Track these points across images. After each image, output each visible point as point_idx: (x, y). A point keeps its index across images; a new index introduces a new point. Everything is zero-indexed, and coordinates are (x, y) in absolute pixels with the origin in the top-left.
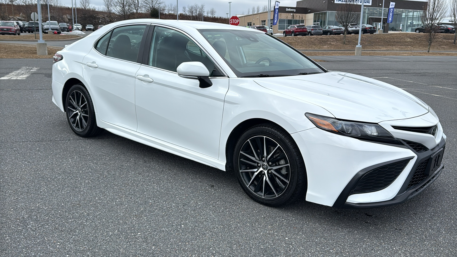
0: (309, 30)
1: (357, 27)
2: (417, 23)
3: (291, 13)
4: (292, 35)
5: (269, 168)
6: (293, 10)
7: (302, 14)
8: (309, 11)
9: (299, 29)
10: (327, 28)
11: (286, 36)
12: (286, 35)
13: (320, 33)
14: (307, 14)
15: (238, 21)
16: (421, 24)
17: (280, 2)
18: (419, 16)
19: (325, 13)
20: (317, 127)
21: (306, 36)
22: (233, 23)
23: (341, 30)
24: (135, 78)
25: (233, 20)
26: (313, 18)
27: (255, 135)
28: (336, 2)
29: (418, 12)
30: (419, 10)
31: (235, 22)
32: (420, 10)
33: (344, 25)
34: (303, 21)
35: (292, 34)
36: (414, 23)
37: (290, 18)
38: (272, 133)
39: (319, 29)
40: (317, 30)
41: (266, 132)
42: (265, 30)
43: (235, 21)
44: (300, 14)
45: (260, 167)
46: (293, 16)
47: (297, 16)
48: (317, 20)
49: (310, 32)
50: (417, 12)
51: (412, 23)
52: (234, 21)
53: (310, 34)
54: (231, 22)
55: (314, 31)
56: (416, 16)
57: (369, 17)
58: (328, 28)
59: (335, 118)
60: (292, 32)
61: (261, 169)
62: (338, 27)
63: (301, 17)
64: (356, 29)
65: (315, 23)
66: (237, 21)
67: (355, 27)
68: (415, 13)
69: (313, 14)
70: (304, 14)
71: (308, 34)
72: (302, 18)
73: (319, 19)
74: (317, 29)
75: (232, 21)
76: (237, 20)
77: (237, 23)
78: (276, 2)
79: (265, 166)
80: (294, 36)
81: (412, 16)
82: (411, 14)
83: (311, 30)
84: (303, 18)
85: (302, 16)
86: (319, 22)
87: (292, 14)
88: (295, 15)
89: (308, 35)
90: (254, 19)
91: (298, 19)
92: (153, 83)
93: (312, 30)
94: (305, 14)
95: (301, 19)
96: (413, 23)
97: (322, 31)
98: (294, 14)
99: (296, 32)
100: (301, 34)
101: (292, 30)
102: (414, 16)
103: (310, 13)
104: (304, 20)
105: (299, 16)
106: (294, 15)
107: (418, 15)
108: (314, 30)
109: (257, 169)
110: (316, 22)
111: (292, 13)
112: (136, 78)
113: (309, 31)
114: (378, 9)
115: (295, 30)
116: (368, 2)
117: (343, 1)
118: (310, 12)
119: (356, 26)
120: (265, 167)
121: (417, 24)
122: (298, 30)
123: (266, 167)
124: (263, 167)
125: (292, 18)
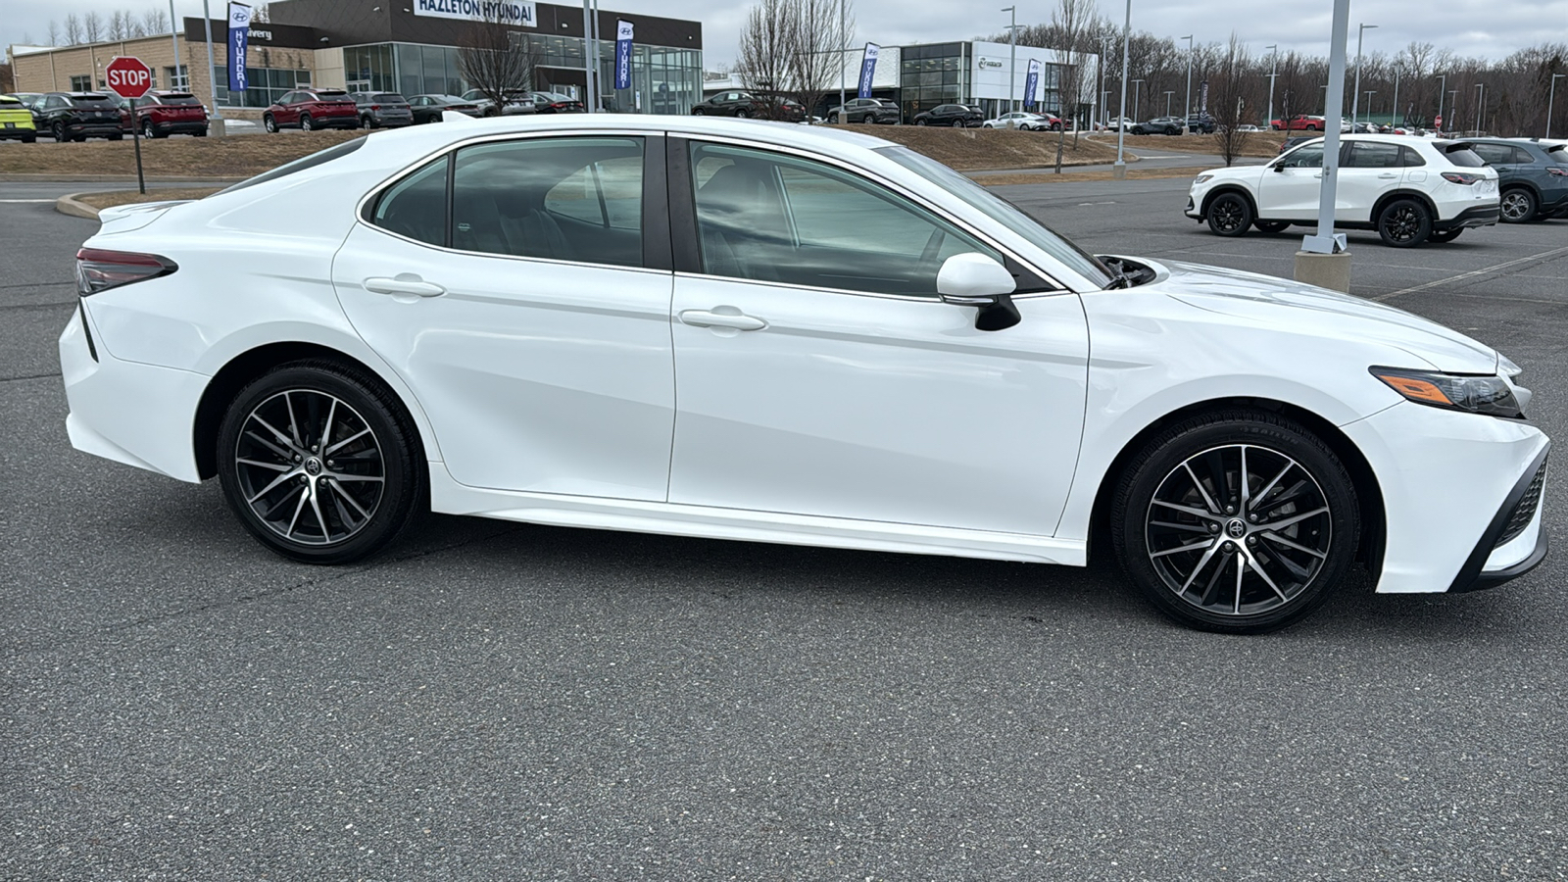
0: (364, 108)
1: (524, 102)
2: (679, 88)
3: (255, 44)
4: (302, 128)
5: (1251, 529)
6: (262, 33)
7: (298, 50)
8: (323, 39)
9: (328, 104)
10: (425, 102)
11: (276, 130)
12: (278, 125)
13: (404, 118)
14: (316, 51)
15: (143, 75)
16: (690, 92)
17: (249, 7)
18: (682, 66)
19: (387, 51)
20: (1407, 399)
21: (355, 128)
22: (124, 83)
23: (476, 110)
24: (670, 319)
25: (123, 72)
26: (342, 65)
27: (1210, 444)
28: (418, 11)
29: (678, 55)
30: (679, 49)
31: (133, 80)
32: (684, 49)
33: (489, 91)
34: (304, 76)
35: (302, 124)
36: (672, 88)
37: (253, 61)
38: (1269, 432)
39: (398, 107)
40: (390, 111)
41: (1249, 432)
42: (198, 107)
43: (133, 75)
44: (290, 51)
45: (1219, 532)
46: (266, 54)
47: (278, 57)
48: (358, 74)
49: (366, 116)
50: (675, 52)
51: (664, 89)
52: (126, 75)
53: (367, 122)
54: (115, 81)
55: (382, 111)
56: (673, 68)
57: (536, 66)
58: (428, 103)
59: (1440, 372)
60: (303, 116)
61: (1224, 537)
62: (460, 99)
63: (295, 59)
64: (523, 107)
65: (353, 83)
66: (141, 78)
67: (520, 102)
68: (670, 56)
69: (341, 49)
70: (305, 51)
71: (360, 123)
72: (301, 65)
73: (364, 69)
74: (391, 107)
75: (120, 76)
76: (140, 72)
77: (141, 83)
78: (232, 5)
79: (1237, 527)
80: (312, 129)
81: (661, 67)
82: (657, 59)
83: (370, 110)
84: (303, 62)
85: (299, 54)
86: (367, 77)
87: (259, 49)
88: (273, 52)
89: (363, 127)
90: (99, 65)
91: (284, 66)
92: (766, 331)
93: (373, 108)
94: (310, 51)
95: (296, 67)
96: (668, 88)
97: (410, 114)
98: (269, 49)
99: (318, 115)
100: (339, 122)
101: (300, 106)
102: (669, 68)
103: (327, 45)
104: (308, 73)
105: (290, 57)
106: (270, 54)
107: (679, 64)
108: (381, 107)
109: (1212, 540)
110: (356, 79)
111: (261, 45)
112: (679, 322)
113: (362, 111)
114: (559, 39)
115: (313, 108)
116: (526, 16)
117: (442, 10)
118: (326, 42)
119: (521, 99)
120: (1237, 531)
121: (679, 92)
122: (324, 109)
123: (1241, 528)
124: (1232, 529)
125: (264, 65)
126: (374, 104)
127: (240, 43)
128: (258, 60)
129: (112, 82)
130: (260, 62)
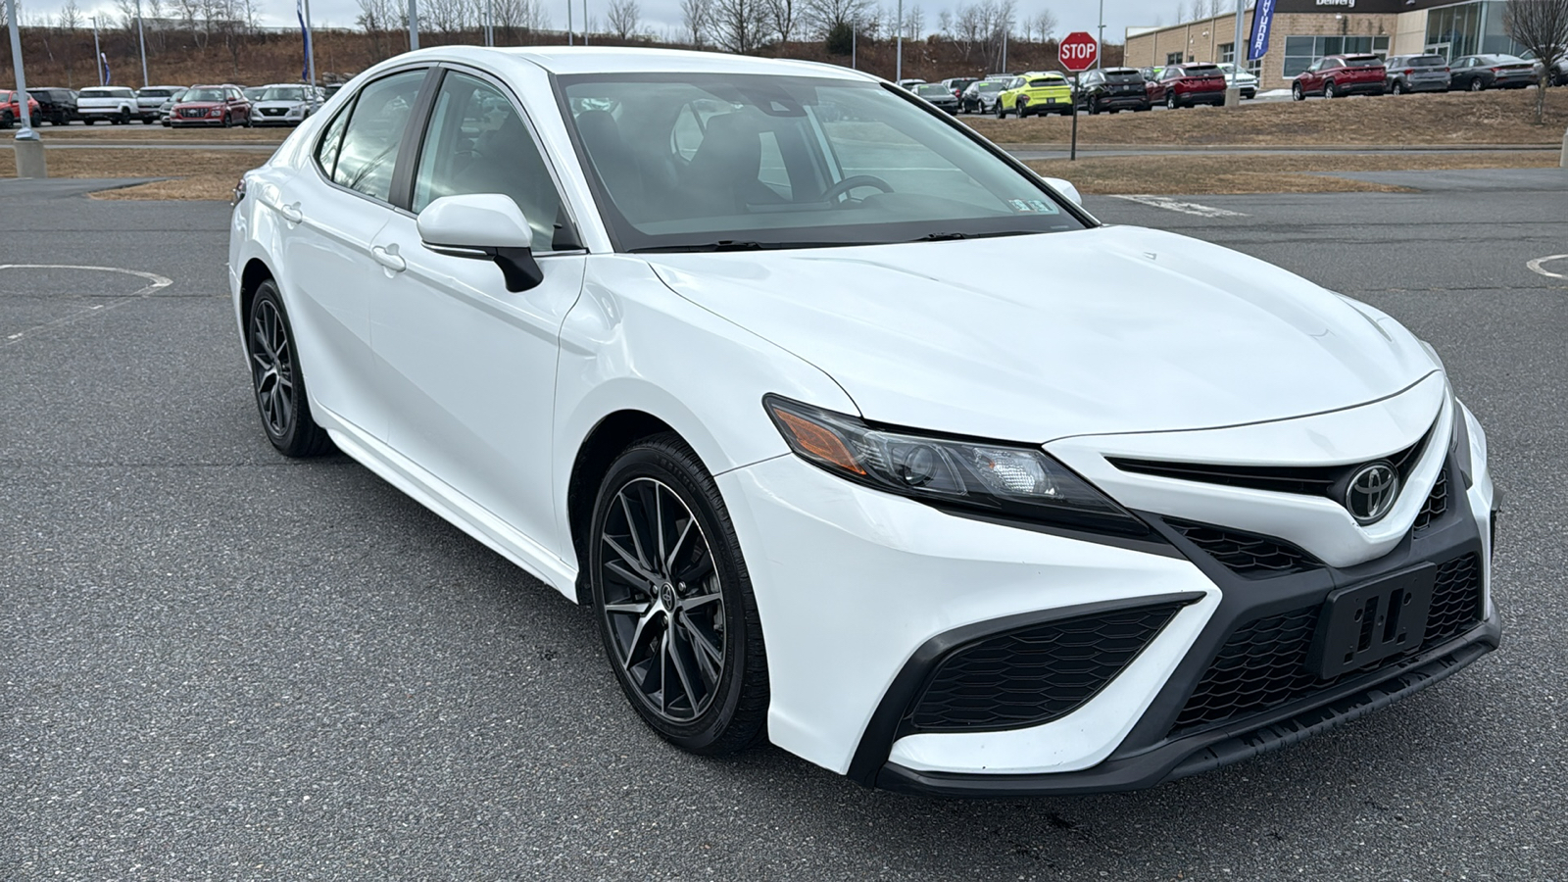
0: (1396, 73)
3: (1336, 12)
4: (1324, 95)
5: (678, 603)
6: (1346, 1)
7: (1381, 15)
8: (1408, 3)
9: (1354, 70)
10: (1471, 63)
11: (1302, 98)
12: (1304, 93)
13: (1440, 82)
14: (1400, 15)
15: (1091, 48)
20: (792, 449)
21: (1381, 94)
22: (1073, 56)
23: (1531, 69)
24: (368, 255)
25: (1074, 46)
26: (1424, 28)
27: (634, 473)
31: (1081, 54)
33: (1539, 48)
34: (1382, 42)
35: (1325, 91)
37: (1330, 30)
38: (672, 469)
39: (1435, 70)
40: (1426, 74)
41: (659, 464)
42: (1219, 78)
43: (1082, 49)
44: (1371, 16)
45: (656, 597)
46: (1345, 22)
47: (1358, 24)
48: (1440, 37)
49: (1397, 81)
52: (1076, 48)
53: (1398, 87)
54: (1066, 54)
55: (1416, 75)
58: (1475, 65)
60: (1328, 83)
61: (658, 606)
62: (1514, 58)
63: (1376, 24)
65: (1431, 47)
66: (1089, 51)
69: (1426, 11)
70: (1388, 16)
71: (1389, 88)
72: (1381, 29)
73: (1448, 32)
74: (1426, 71)
75: (1070, 50)
76: (1089, 45)
77: (1088, 56)
79: (666, 595)
80: (1333, 96)
83: (1403, 75)
84: (1385, 28)
85: (1381, 20)
86: (1449, 40)
87: (1339, 16)
88: (1353, 19)
89: (1392, 92)
90: (1192, 41)
91: (1362, 33)
93: (1406, 72)
94: (1394, 15)
95: (1375, 33)
97: (1448, 77)
98: (1349, 16)
99: (1342, 81)
100: (1364, 89)
101: (1327, 73)
103: (1413, 8)
104: (1387, 39)
105: (1370, 23)
106: (1350, 22)
108: (1415, 71)
109: (647, 605)
110: (1436, 42)
111: (1342, 12)
112: (372, 258)
113: (1394, 76)
115: (1337, 75)
118: (1412, 5)
120: (668, 600)
122: (1350, 75)
123: (670, 598)
124: (663, 595)
125: (1341, 32)
126: (1408, 68)
127: (1266, 11)
128: (1334, 28)
129: (1063, 56)
130: (1338, 30)
